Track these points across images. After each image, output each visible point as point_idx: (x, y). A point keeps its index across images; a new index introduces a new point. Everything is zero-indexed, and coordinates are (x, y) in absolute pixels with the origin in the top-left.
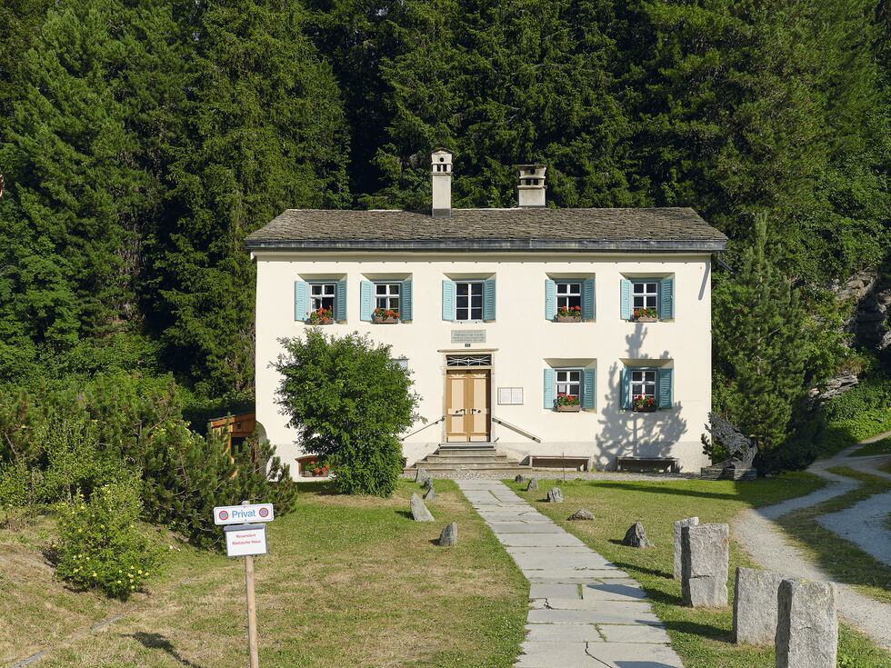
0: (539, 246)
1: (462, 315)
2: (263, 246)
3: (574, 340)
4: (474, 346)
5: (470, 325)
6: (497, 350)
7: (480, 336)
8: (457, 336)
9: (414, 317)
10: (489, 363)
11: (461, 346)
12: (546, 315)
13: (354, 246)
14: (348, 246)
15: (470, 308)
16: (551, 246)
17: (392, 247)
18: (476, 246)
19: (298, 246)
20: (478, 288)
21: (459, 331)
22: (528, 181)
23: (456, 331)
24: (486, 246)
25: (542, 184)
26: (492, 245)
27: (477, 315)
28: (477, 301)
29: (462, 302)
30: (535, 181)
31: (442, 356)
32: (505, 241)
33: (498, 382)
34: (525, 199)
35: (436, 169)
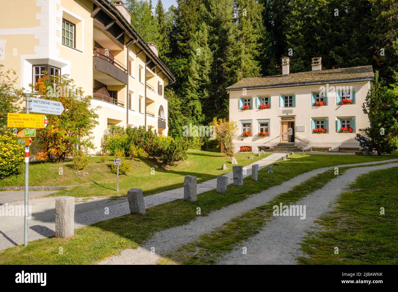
0: (308, 84)
1: (286, 106)
2: (230, 90)
3: (321, 112)
4: (289, 114)
5: (288, 109)
6: (296, 115)
7: (291, 111)
8: (284, 112)
9: (271, 107)
10: (294, 119)
11: (285, 115)
12: (312, 104)
14: (253, 88)
15: (289, 103)
16: (312, 84)
18: (289, 85)
20: (291, 97)
21: (285, 110)
22: (315, 63)
24: (292, 85)
25: (320, 63)
27: (291, 105)
28: (291, 101)
29: (286, 102)
30: (318, 63)
31: (280, 118)
32: (298, 83)
33: (297, 125)
34: (314, 68)
35: (283, 63)
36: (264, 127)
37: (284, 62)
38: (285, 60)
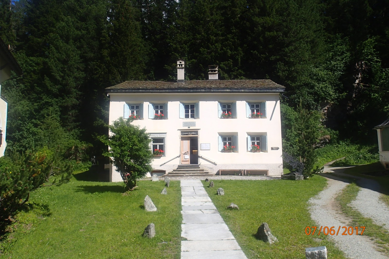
0: (215, 91)
1: (187, 116)
2: (112, 91)
4: (191, 128)
5: (190, 120)
6: (200, 129)
7: (193, 124)
8: (185, 124)
9: (168, 117)
10: (197, 134)
11: (187, 128)
12: (218, 116)
13: (146, 91)
14: (144, 91)
15: (190, 114)
16: (220, 91)
17: (160, 91)
18: (192, 91)
19: (125, 91)
20: (193, 106)
21: (186, 122)
22: (212, 71)
23: (184, 122)
24: (195, 91)
25: (217, 72)
26: (198, 90)
27: (193, 116)
28: (193, 112)
29: (187, 112)
30: (215, 71)
31: (179, 132)
32: (203, 89)
33: (201, 141)
34: (211, 77)
35: (178, 66)
36: (158, 144)
37: (180, 65)
38: (181, 63)
